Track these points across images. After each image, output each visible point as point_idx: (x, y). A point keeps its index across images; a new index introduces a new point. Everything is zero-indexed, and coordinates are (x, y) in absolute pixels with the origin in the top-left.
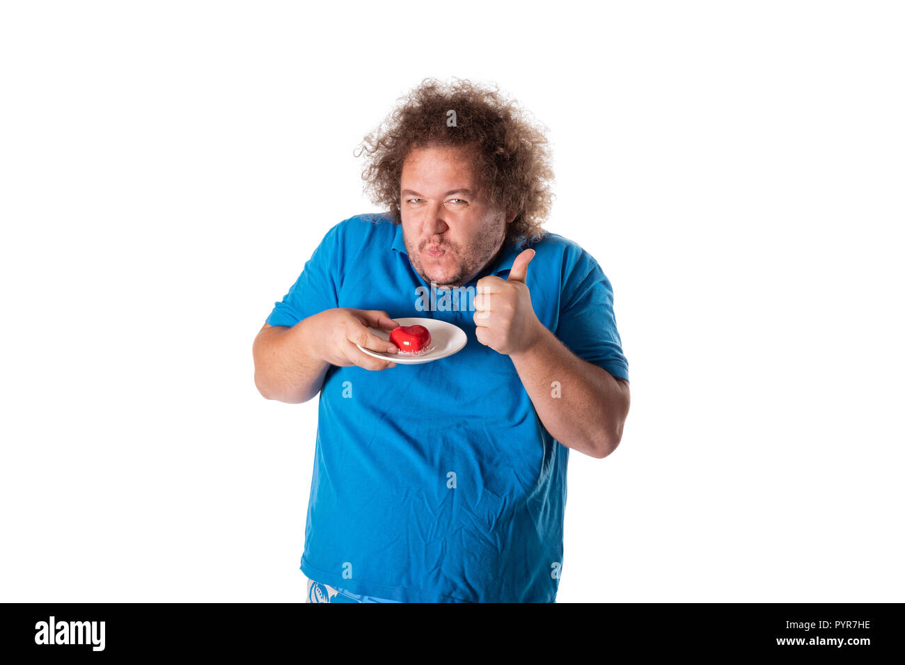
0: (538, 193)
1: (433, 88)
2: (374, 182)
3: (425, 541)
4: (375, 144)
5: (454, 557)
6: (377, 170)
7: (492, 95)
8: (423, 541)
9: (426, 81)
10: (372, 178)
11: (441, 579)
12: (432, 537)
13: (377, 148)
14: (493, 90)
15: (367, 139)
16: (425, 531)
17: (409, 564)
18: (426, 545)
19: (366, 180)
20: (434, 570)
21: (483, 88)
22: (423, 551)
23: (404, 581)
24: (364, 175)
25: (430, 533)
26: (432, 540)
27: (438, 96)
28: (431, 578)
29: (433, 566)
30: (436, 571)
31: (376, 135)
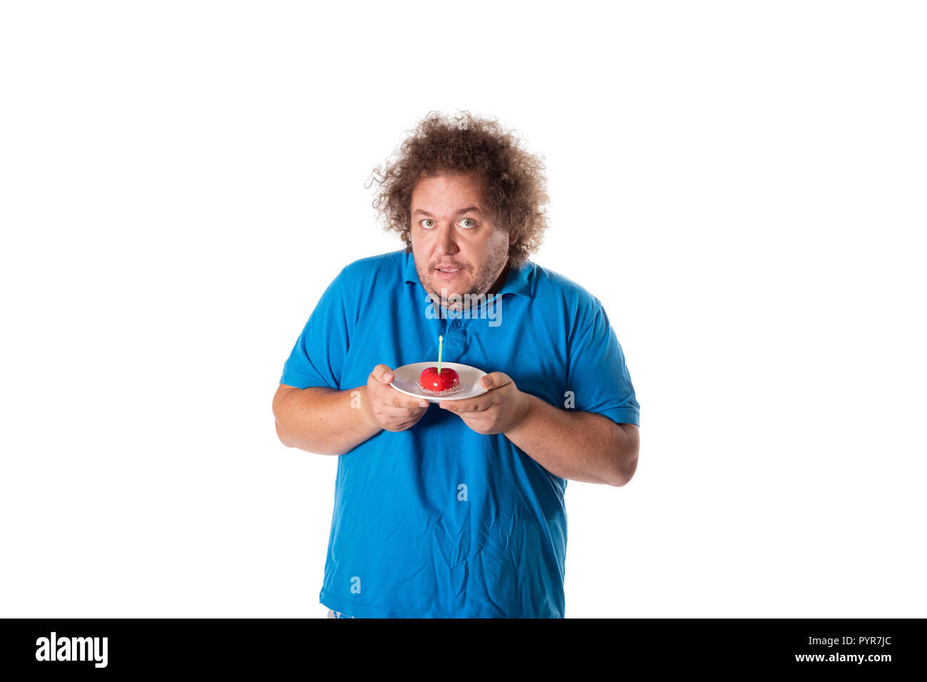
0: (538, 215)
1: (437, 120)
2: (384, 210)
3: (449, 566)
4: (384, 174)
5: (477, 579)
6: (387, 198)
7: (492, 124)
8: (447, 567)
9: (430, 114)
10: (382, 207)
11: (467, 601)
12: (456, 562)
13: (386, 178)
14: (493, 119)
15: (376, 170)
16: (448, 556)
17: (437, 589)
18: (451, 570)
19: (376, 208)
20: (459, 594)
21: (484, 118)
22: (449, 576)
23: (433, 605)
24: (375, 203)
25: (452, 560)
26: (455, 565)
27: (443, 127)
28: (458, 601)
29: (458, 591)
30: (462, 593)
31: (384, 167)
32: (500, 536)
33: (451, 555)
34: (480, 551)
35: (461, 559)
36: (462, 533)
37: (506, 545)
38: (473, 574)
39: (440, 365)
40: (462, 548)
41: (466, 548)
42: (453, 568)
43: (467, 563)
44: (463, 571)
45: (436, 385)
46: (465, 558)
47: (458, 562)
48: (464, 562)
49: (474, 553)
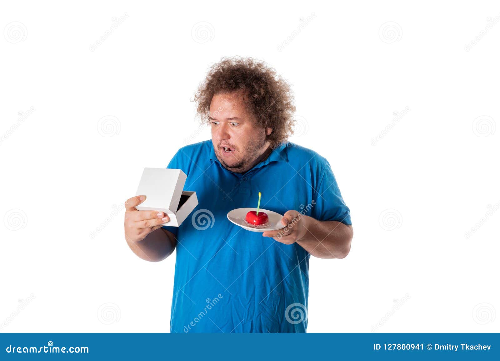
3: (242, 322)
5: (258, 330)
8: (240, 323)
16: (241, 316)
22: (241, 329)
26: (245, 322)
32: (272, 306)
33: (243, 316)
34: (260, 314)
35: (249, 318)
36: (249, 304)
37: (275, 312)
38: (255, 327)
39: (258, 210)
40: (249, 312)
41: (252, 312)
42: (244, 324)
43: (252, 321)
44: (250, 325)
45: (255, 221)
46: (251, 318)
47: (247, 320)
48: (251, 320)
49: (257, 315)
